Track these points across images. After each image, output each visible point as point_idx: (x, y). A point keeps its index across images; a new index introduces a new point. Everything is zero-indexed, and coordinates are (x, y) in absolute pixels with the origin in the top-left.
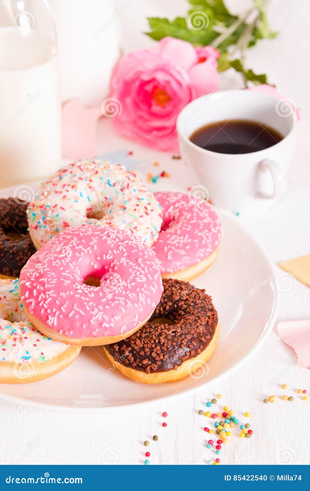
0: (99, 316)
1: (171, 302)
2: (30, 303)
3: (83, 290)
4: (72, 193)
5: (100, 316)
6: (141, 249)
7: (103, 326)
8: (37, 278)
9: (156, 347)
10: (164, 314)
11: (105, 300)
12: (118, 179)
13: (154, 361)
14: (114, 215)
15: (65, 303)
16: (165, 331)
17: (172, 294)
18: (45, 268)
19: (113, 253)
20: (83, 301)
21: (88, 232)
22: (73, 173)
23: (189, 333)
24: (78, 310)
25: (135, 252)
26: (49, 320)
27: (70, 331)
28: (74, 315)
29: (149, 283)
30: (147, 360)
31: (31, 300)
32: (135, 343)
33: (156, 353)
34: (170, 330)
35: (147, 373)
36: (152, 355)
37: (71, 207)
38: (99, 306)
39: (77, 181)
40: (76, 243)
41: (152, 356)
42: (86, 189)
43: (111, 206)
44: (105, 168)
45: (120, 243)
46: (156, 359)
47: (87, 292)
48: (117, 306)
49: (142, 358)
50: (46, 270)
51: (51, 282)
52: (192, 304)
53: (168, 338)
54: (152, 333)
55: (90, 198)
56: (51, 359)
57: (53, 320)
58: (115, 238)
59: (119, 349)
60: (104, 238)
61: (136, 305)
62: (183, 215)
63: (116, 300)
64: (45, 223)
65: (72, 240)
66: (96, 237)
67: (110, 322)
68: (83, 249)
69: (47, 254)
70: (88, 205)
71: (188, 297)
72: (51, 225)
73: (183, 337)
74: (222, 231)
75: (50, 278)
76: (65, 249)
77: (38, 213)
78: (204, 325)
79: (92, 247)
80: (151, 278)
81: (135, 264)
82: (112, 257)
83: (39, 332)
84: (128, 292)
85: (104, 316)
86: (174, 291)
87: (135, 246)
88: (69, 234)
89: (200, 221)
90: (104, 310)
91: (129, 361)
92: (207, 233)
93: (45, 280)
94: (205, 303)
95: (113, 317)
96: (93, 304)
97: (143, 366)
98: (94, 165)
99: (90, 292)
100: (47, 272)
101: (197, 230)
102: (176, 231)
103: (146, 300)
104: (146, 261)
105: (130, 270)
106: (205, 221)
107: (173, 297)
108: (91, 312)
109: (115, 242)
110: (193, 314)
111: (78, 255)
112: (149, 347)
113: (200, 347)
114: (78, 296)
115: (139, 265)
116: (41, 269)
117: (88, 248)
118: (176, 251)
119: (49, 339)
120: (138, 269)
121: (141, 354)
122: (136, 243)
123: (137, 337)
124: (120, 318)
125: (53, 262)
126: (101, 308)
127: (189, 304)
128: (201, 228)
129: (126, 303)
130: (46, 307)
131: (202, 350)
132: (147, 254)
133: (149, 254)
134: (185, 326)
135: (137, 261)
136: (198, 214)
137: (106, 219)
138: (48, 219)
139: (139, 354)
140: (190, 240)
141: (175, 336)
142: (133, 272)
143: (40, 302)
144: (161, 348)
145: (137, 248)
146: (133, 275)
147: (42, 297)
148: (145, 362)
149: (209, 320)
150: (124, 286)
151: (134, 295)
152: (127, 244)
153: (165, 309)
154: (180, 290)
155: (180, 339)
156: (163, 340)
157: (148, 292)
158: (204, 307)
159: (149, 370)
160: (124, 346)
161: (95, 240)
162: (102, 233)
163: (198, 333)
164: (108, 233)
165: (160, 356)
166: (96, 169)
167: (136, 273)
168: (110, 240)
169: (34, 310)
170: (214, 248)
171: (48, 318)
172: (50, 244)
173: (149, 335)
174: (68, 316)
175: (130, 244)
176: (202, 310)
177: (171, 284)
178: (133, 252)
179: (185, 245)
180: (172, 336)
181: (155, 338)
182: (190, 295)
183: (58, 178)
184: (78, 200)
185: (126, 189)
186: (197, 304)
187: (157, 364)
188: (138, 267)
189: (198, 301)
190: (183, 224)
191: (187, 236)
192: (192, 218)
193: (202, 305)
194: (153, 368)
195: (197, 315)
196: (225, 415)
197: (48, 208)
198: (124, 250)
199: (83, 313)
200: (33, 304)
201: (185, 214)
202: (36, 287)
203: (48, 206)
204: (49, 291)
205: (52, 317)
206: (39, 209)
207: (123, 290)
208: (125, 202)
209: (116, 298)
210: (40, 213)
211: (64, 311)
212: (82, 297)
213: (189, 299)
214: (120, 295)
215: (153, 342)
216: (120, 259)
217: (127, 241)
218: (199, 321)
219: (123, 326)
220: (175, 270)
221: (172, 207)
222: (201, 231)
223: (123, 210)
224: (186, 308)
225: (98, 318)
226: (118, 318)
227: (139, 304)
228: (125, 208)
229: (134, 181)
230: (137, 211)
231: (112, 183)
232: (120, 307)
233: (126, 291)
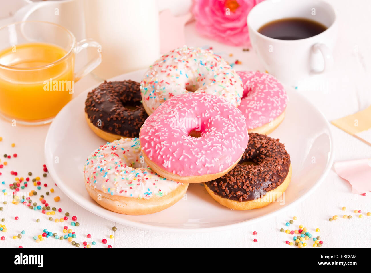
0: (202, 159)
1: (254, 149)
2: (150, 152)
3: (189, 140)
4: (174, 72)
5: (204, 158)
6: (230, 108)
7: (206, 166)
8: (153, 133)
9: (246, 181)
10: (249, 158)
11: (206, 146)
12: (208, 60)
13: (245, 192)
14: (207, 87)
15: (176, 150)
16: (252, 169)
17: (255, 143)
18: (159, 125)
19: (210, 112)
20: (190, 148)
21: (189, 98)
22: (173, 57)
23: (270, 170)
24: (186, 155)
25: (226, 111)
26: (165, 164)
27: (181, 171)
28: (184, 159)
29: (238, 133)
30: (240, 191)
31: (150, 149)
32: (230, 180)
33: (246, 186)
34: (256, 169)
35: (240, 202)
36: (244, 187)
37: (174, 82)
38: (202, 151)
39: (177, 63)
40: (181, 106)
41: (244, 189)
42: (184, 68)
43: (204, 80)
44: (197, 52)
45: (214, 105)
46: (247, 191)
47: (192, 141)
48: (216, 150)
49: (236, 191)
50: (159, 126)
51: (165, 135)
52: (271, 150)
53: (254, 174)
54: (242, 172)
55: (188, 75)
56: (167, 194)
57: (167, 164)
58: (211, 101)
59: (218, 185)
60: (202, 102)
61: (230, 149)
62: (258, 86)
63: (215, 146)
64: (155, 94)
65: (178, 104)
66: (196, 101)
67: (211, 163)
68: (187, 110)
69: (159, 115)
70: (186, 81)
71: (267, 145)
72: (160, 96)
73: (266, 173)
74: (288, 97)
75: (163, 132)
76: (173, 110)
77: (149, 88)
78: (281, 164)
79: (194, 108)
80: (239, 129)
81: (227, 120)
82: (209, 116)
83: (156, 174)
84: (223, 140)
85: (207, 159)
86: (256, 141)
87: (226, 106)
88: (175, 100)
89: (270, 90)
90: (206, 154)
91: (226, 193)
92: (276, 98)
93: (160, 133)
94: (280, 148)
95: (213, 159)
96: (197, 150)
97: (237, 197)
98: (189, 51)
99: (195, 141)
100: (160, 128)
101: (269, 97)
102: (253, 98)
103: (237, 146)
104: (235, 117)
105: (224, 124)
106: (275, 90)
107: (255, 145)
108: (196, 156)
109: (210, 104)
110: (272, 157)
111: (183, 114)
112: (240, 182)
113: (279, 181)
114: (186, 144)
115: (230, 120)
116: (156, 126)
117: (191, 109)
118: (255, 112)
119: (165, 179)
120: (229, 123)
121: (235, 188)
122: (226, 104)
123: (231, 175)
124: (218, 160)
125: (165, 120)
126: (204, 152)
127: (268, 150)
128: (272, 95)
129: (223, 148)
130: (161, 154)
131: (281, 183)
132: (235, 112)
133: (237, 112)
134: (267, 166)
135: (228, 117)
136: (268, 85)
137: (201, 90)
138: (157, 91)
139: (233, 187)
140: (264, 104)
141: (260, 173)
142: (226, 125)
143: (157, 150)
144: (250, 182)
145: (227, 107)
146: (226, 128)
147: (158, 147)
148: (238, 193)
149: (284, 161)
150: (220, 136)
151: (228, 142)
152: (220, 105)
153: (249, 155)
154: (261, 140)
155: (264, 175)
156: (251, 176)
157: (238, 139)
158: (280, 151)
159: (242, 199)
160: (221, 183)
161: (195, 103)
162: (200, 98)
163: (277, 170)
164: (205, 98)
165: (249, 188)
166: (191, 53)
167: (228, 126)
168: (207, 102)
169: (152, 157)
170: (283, 109)
171: (163, 162)
172: (161, 108)
173: (240, 173)
174: (179, 159)
175: (222, 105)
176: (279, 154)
177: (253, 136)
178: (225, 110)
179: (261, 108)
180: (258, 173)
181: (244, 175)
182: (268, 143)
183: (162, 61)
184: (179, 77)
185: (215, 67)
186: (274, 150)
187: (247, 195)
188: (229, 122)
189: (275, 147)
190: (259, 92)
191: (262, 101)
192: (265, 88)
193: (278, 150)
194: (244, 197)
195: (275, 158)
196: (300, 232)
197: (156, 84)
198: (218, 109)
199: (190, 157)
200: (151, 153)
201: (259, 85)
202: (153, 140)
203: (156, 82)
204: (163, 141)
205: (166, 161)
206: (150, 84)
207: (219, 139)
208: (215, 76)
209: (214, 145)
210: (150, 87)
211: (175, 156)
212: (189, 145)
213: (268, 146)
214: (217, 142)
215: (243, 178)
216: (215, 116)
217: (220, 103)
218: (277, 162)
219: (221, 165)
220: (255, 127)
221: (248, 81)
222: (272, 97)
223: (214, 82)
224: (266, 153)
225: (202, 160)
226: (216, 159)
227: (232, 148)
228: (215, 81)
229: (220, 61)
230: (224, 82)
231: (204, 63)
232: (218, 151)
233: (222, 140)
